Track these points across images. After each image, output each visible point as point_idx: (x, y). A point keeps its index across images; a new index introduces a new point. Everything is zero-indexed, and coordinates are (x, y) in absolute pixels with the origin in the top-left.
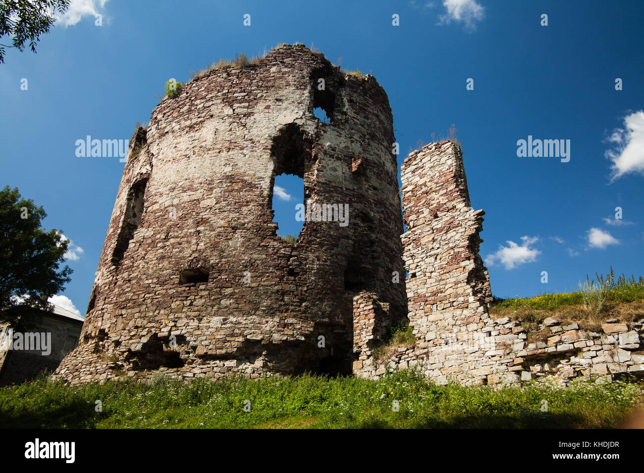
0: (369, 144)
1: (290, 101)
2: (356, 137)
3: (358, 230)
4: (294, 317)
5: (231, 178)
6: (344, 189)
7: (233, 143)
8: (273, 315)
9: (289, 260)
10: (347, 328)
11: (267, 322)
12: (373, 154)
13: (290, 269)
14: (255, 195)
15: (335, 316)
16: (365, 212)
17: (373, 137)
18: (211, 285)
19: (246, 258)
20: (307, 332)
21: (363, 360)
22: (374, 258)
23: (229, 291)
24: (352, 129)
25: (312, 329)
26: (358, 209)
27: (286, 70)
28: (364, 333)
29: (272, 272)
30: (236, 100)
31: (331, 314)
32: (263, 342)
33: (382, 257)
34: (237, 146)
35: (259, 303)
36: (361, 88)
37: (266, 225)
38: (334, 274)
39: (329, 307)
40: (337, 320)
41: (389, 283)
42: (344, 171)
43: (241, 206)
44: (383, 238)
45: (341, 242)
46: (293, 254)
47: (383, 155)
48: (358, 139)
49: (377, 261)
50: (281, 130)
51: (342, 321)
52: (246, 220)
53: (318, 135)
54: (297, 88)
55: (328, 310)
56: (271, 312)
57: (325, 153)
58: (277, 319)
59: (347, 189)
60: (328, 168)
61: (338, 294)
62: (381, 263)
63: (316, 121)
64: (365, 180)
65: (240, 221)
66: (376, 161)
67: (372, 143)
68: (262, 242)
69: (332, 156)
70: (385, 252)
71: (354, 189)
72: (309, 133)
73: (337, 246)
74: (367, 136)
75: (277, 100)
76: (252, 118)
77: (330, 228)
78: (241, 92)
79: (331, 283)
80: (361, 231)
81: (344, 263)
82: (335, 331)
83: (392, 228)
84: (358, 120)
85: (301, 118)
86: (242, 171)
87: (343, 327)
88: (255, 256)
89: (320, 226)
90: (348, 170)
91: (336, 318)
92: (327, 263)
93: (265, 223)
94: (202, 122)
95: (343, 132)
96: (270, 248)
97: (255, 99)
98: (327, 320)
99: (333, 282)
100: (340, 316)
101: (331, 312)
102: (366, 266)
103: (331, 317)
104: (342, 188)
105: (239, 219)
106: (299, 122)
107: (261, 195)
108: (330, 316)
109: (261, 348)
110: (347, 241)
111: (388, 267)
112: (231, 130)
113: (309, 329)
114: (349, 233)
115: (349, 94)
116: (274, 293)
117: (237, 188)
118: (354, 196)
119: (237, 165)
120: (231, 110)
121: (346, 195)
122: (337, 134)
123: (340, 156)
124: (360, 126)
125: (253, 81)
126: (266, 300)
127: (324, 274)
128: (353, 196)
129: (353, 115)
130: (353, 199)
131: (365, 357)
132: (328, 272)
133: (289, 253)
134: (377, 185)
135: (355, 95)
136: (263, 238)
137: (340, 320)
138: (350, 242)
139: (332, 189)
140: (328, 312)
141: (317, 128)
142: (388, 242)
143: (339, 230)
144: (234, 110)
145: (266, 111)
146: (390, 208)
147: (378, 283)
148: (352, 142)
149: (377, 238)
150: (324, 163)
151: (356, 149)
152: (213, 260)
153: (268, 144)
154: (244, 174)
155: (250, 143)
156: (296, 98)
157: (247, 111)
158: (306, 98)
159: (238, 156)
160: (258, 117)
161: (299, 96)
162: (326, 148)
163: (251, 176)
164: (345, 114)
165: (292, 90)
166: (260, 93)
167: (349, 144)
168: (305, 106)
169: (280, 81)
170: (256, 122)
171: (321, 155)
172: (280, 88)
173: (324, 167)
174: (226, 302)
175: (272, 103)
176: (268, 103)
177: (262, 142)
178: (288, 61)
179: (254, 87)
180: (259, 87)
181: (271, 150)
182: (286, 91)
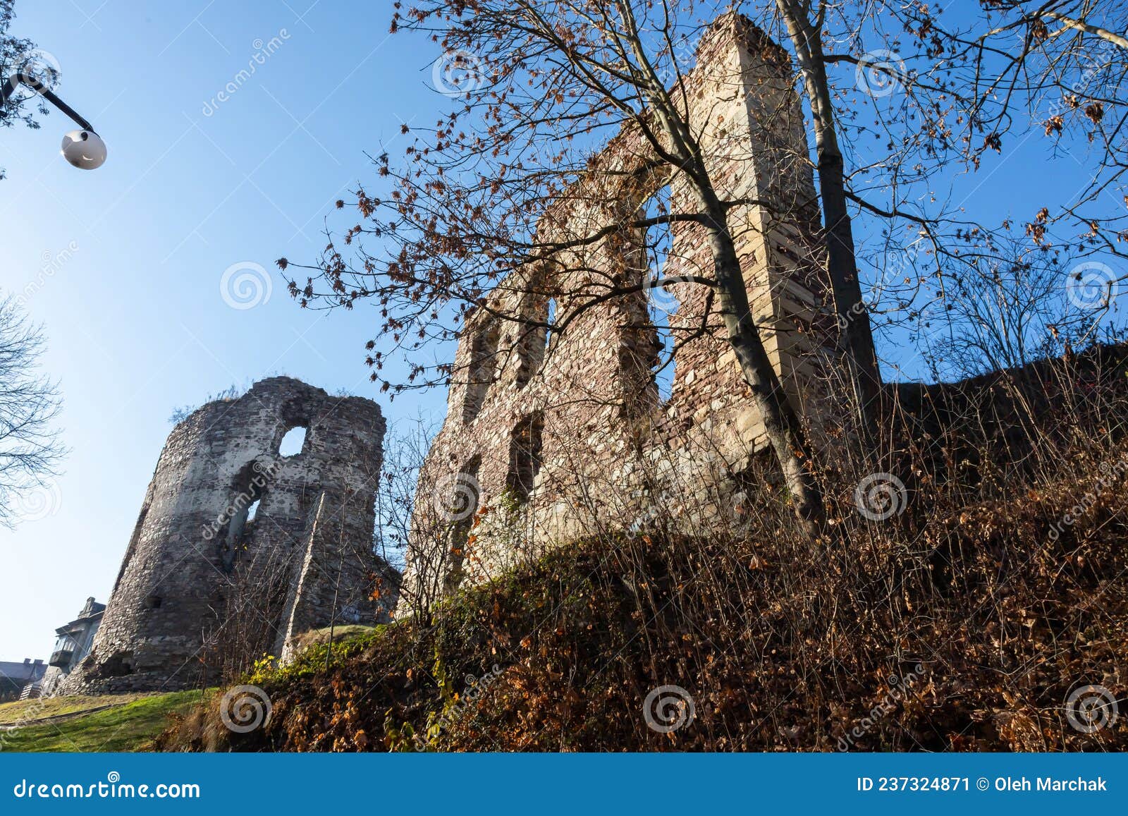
0: (330, 470)
1: (257, 438)
5: (194, 516)
7: (204, 481)
17: (337, 461)
18: (161, 610)
19: (189, 587)
23: (172, 615)
27: (262, 404)
30: (215, 438)
42: (292, 502)
48: (317, 467)
50: (242, 468)
52: (196, 554)
54: (267, 423)
59: (290, 519)
60: (275, 501)
63: (277, 456)
65: (192, 555)
67: (333, 468)
69: (283, 489)
74: (330, 462)
75: (246, 437)
76: (222, 457)
78: (221, 429)
84: (323, 447)
85: (262, 454)
86: (202, 509)
88: (196, 586)
90: (296, 500)
95: (301, 464)
97: (229, 436)
104: (286, 519)
105: (191, 552)
106: (259, 459)
112: (205, 468)
115: (319, 421)
117: (196, 525)
118: (296, 525)
119: (201, 502)
121: (288, 525)
122: (294, 465)
123: (291, 487)
124: (324, 453)
129: (319, 442)
135: (326, 421)
139: (275, 521)
141: (275, 462)
144: (211, 448)
145: (235, 449)
148: (310, 471)
150: (273, 497)
151: (312, 478)
152: (167, 589)
153: (229, 483)
154: (204, 512)
155: (215, 482)
156: (262, 435)
157: (221, 449)
158: (272, 433)
159: (204, 494)
160: (228, 456)
161: (267, 432)
162: (279, 482)
163: (209, 513)
164: (310, 443)
165: (261, 425)
166: (234, 431)
167: (304, 474)
168: (269, 442)
169: (255, 417)
170: (225, 461)
171: (271, 488)
172: (252, 424)
173: (272, 501)
174: (168, 624)
175: (241, 441)
176: (239, 441)
177: (225, 480)
178: (266, 395)
179: (231, 424)
180: (236, 424)
181: (230, 487)
182: (256, 426)
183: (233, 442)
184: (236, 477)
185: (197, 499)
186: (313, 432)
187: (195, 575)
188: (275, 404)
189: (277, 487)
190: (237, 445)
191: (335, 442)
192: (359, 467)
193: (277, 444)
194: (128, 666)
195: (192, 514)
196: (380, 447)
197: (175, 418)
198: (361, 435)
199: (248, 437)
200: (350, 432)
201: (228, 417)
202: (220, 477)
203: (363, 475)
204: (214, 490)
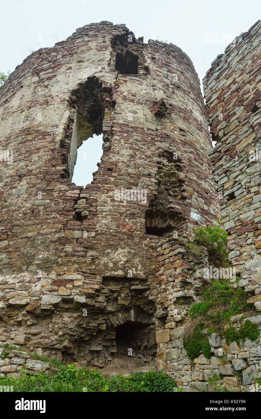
0: (173, 93)
1: (90, 61)
2: (159, 86)
3: (163, 169)
4: (76, 270)
5: (27, 131)
6: (146, 129)
7: (34, 102)
8: (48, 270)
9: (76, 203)
10: (149, 283)
11: (39, 279)
12: (178, 100)
13: (76, 213)
14: (47, 142)
15: (133, 267)
16: (171, 151)
17: (178, 87)
19: (27, 205)
20: (90, 291)
21: (171, 329)
22: (184, 198)
24: (154, 80)
25: (97, 287)
26: (161, 148)
27: (89, 39)
28: (169, 288)
29: (54, 218)
30: (42, 70)
31: (126, 265)
32: (28, 308)
33: (194, 196)
34: (37, 104)
35: (34, 255)
36: (164, 49)
37: (53, 168)
38: (132, 216)
39: (125, 256)
40: (135, 272)
41: (205, 225)
42: (145, 114)
43: (31, 154)
44: (195, 178)
45: (141, 180)
46: (82, 195)
47: (189, 103)
48: (161, 87)
49: (188, 201)
50: (80, 84)
51: (142, 273)
52: (34, 167)
53: (117, 84)
54: (99, 50)
55: (123, 260)
56: (46, 266)
58: (53, 276)
59: (148, 129)
60: (127, 111)
62: (193, 204)
63: (116, 73)
64: (170, 122)
65: (28, 168)
66: (182, 107)
67: (177, 92)
68: (48, 186)
69: (132, 101)
70: (198, 192)
71: (157, 130)
72: (108, 83)
74: (171, 86)
75: (78, 62)
76: (54, 79)
77: (128, 166)
78: (48, 63)
79: (128, 227)
80: (167, 171)
82: (133, 287)
83: (205, 170)
84: (161, 72)
85: (101, 72)
86: (36, 123)
87: (143, 281)
88: (38, 202)
89: (116, 165)
90: (150, 112)
91: (134, 269)
92: (123, 204)
93: (53, 166)
94: (14, 94)
95: (144, 82)
96: (55, 191)
97: (58, 65)
98: (120, 273)
99: (131, 225)
100: (140, 267)
101: (127, 262)
102: (173, 206)
103: (126, 269)
104: (143, 129)
105: (27, 166)
106: (97, 75)
107: (53, 141)
108: (125, 267)
109: (26, 316)
110: (148, 179)
111: (203, 209)
112: (35, 92)
113: (92, 286)
114: (151, 171)
115: (151, 53)
116: (53, 242)
117: (30, 139)
119: (34, 119)
120: (38, 78)
122: (137, 82)
123: (141, 101)
124: (163, 78)
125: (59, 53)
126: (43, 251)
127: (119, 216)
128: (156, 135)
129: (155, 68)
130: (156, 139)
131: (173, 324)
132: (123, 213)
133: (77, 195)
134: (184, 127)
135: (157, 54)
136: (49, 182)
137: (138, 272)
138: (153, 180)
139: (131, 129)
140: (122, 262)
141: (116, 78)
142: (200, 182)
143: (139, 168)
144: (39, 77)
145: (68, 71)
146: (201, 151)
147: (190, 225)
148: (154, 90)
149: (186, 177)
150: (123, 107)
151: (159, 95)
153: (66, 97)
154: (40, 125)
155: (49, 98)
156: (96, 58)
158: (107, 56)
159: (36, 111)
160: (59, 77)
161: (101, 56)
162: (125, 94)
163: (46, 126)
164: (147, 67)
165: (93, 52)
166: (64, 60)
167: (150, 91)
168: (105, 63)
169: (84, 48)
170: (57, 82)
171: (119, 100)
172: (83, 52)
173: (124, 111)
175: (74, 65)
176: (71, 66)
177: (60, 96)
178: (91, 33)
179: (60, 56)
180: (63, 56)
181: (68, 101)
182: (88, 54)
183: (63, 69)
184: (75, 91)
185: (28, 117)
186: (148, 60)
188: (103, 37)
189: (125, 98)
191: (170, 72)
195: (24, 131)
199: (80, 62)
201: (54, 54)
202: (54, 94)
204: (48, 106)
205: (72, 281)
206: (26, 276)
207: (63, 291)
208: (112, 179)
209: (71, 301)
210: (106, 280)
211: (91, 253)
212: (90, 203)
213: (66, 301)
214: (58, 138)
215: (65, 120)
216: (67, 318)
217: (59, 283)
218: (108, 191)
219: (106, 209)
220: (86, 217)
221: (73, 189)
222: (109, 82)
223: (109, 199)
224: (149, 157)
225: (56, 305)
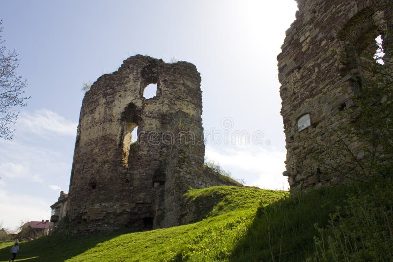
0: (174, 104)
1: (130, 91)
2: (166, 102)
4: (127, 201)
5: (104, 137)
7: (106, 118)
8: (118, 201)
9: (126, 175)
11: (116, 204)
13: (126, 179)
15: (146, 199)
17: (178, 98)
18: (97, 190)
19: (109, 176)
20: (132, 208)
23: (102, 192)
24: (164, 98)
25: (134, 206)
27: (130, 71)
29: (118, 182)
30: (108, 94)
32: (113, 213)
34: (107, 120)
35: (113, 196)
36: (172, 70)
38: (147, 179)
39: (144, 195)
42: (156, 124)
43: (107, 151)
45: (152, 163)
46: (128, 172)
50: (125, 108)
51: (150, 201)
52: (109, 158)
53: (143, 107)
54: (135, 82)
55: (143, 197)
56: (117, 200)
57: (147, 116)
58: (120, 203)
60: (147, 124)
61: (149, 189)
63: (143, 99)
65: (107, 158)
67: (177, 103)
69: (150, 117)
73: (149, 165)
74: (173, 99)
76: (114, 103)
77: (146, 156)
78: (110, 89)
79: (145, 184)
80: (165, 155)
81: (153, 173)
82: (147, 206)
84: (168, 91)
85: (135, 99)
86: (108, 133)
87: (151, 204)
88: (113, 175)
89: (141, 156)
90: (159, 123)
92: (144, 174)
93: (116, 158)
94: (95, 108)
95: (158, 102)
96: (118, 170)
97: (115, 92)
98: (142, 201)
100: (149, 199)
106: (134, 102)
107: (116, 144)
108: (144, 199)
109: (113, 216)
110: (155, 161)
112: (105, 111)
113: (132, 206)
114: (157, 157)
115: (164, 77)
116: (119, 191)
117: (106, 142)
119: (107, 130)
122: (154, 103)
123: (155, 116)
124: (169, 95)
125: (115, 81)
126: (116, 194)
127: (142, 180)
129: (165, 89)
132: (144, 179)
133: (126, 172)
135: (167, 76)
136: (116, 166)
137: (148, 201)
138: (157, 162)
141: (143, 103)
143: (151, 156)
144: (107, 100)
145: (120, 98)
148: (163, 105)
150: (146, 122)
151: (165, 109)
152: (97, 178)
153: (120, 117)
154: (109, 135)
155: (112, 117)
156: (133, 88)
157: (112, 99)
158: (138, 87)
159: (107, 125)
160: (116, 102)
161: (135, 86)
162: (147, 113)
163: (112, 135)
164: (160, 90)
165: (131, 83)
166: (117, 88)
167: (161, 108)
168: (138, 91)
169: (127, 79)
170: (115, 105)
171: (144, 118)
172: (126, 83)
173: (145, 124)
174: (101, 197)
176: (121, 93)
177: (117, 116)
178: (131, 66)
179: (115, 85)
180: (117, 84)
181: (121, 119)
182: (129, 84)
183: (118, 95)
184: (123, 113)
185: (104, 128)
186: (162, 83)
187: (111, 170)
188: (137, 70)
189: (146, 116)
190: (120, 96)
191: (174, 88)
192: (190, 101)
193: (142, 92)
194: (85, 220)
195: (103, 137)
196: (200, 89)
197: (84, 89)
198: (188, 83)
199: (125, 91)
200: (182, 82)
201: (112, 81)
202: (114, 114)
203: (193, 106)
204: (112, 122)
205: (125, 205)
206: (111, 203)
207: (123, 208)
208: (140, 163)
209: (126, 211)
210: (137, 204)
211: (132, 195)
212: (131, 175)
213: (125, 211)
214: (118, 143)
215: (120, 133)
216: (125, 216)
217: (122, 205)
218: (138, 169)
219: (137, 177)
220: (130, 181)
221: (125, 169)
222: (139, 106)
223: (138, 173)
224: (156, 150)
225: (121, 212)
